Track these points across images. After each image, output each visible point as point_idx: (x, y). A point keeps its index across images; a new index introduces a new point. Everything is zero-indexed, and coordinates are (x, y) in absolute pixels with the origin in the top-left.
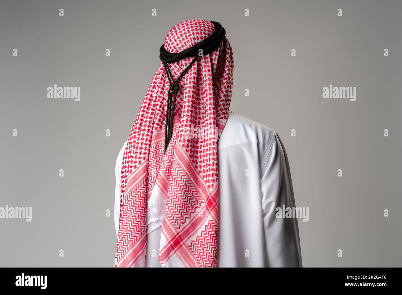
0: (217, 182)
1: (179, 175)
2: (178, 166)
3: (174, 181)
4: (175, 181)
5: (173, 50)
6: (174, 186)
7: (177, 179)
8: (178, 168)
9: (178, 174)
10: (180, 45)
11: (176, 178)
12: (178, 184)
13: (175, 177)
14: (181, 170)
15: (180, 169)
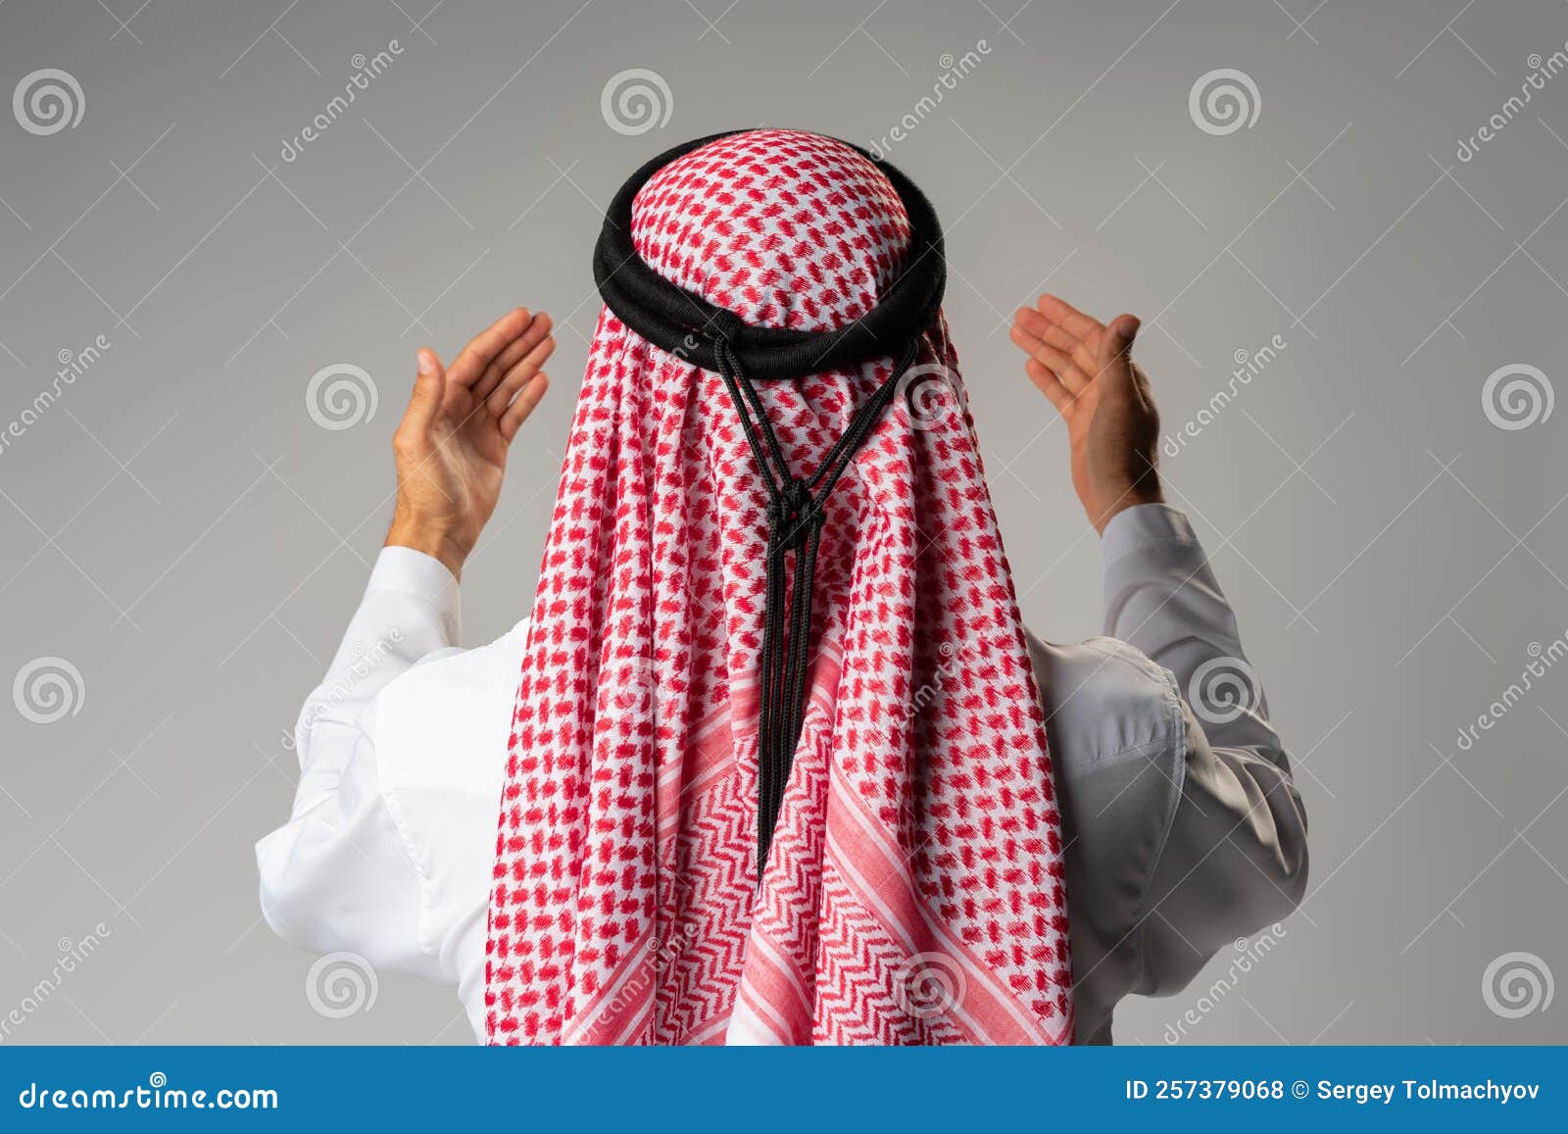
0: (1064, 1014)
1: (877, 965)
2: (867, 923)
3: (855, 999)
4: (860, 998)
5: (764, 314)
6: (856, 1024)
7: (867, 990)
8: (871, 929)
9: (873, 963)
10: (815, 292)
11: (860, 983)
12: (876, 1015)
13: (855, 977)
14: (885, 941)
15: (878, 935)
